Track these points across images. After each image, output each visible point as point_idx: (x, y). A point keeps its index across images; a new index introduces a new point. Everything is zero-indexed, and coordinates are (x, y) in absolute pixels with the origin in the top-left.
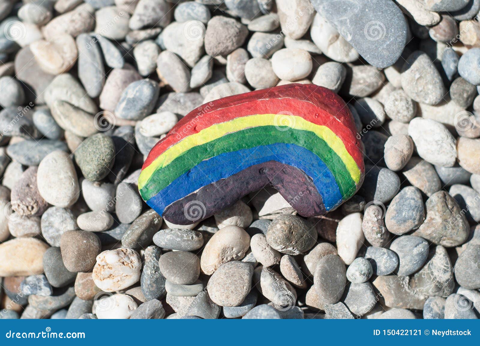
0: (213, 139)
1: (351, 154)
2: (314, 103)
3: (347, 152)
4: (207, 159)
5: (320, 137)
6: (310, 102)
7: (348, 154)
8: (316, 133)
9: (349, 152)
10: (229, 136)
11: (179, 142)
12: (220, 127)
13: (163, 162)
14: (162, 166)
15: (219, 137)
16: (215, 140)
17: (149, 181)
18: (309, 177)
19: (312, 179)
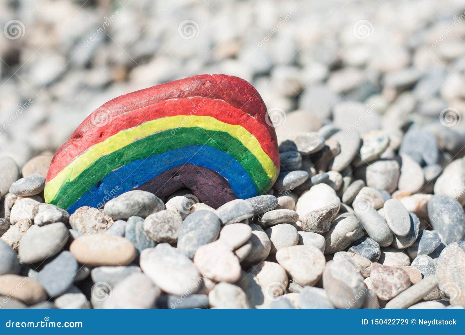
0: (121, 147)
1: (267, 153)
2: (226, 101)
3: (262, 150)
4: (117, 169)
5: (234, 137)
6: (222, 101)
7: (264, 153)
8: (229, 133)
9: (264, 151)
10: (138, 143)
11: (85, 152)
12: (128, 134)
13: (70, 176)
14: (70, 180)
15: (127, 145)
16: (123, 148)
17: (57, 196)
18: (224, 179)
19: (228, 181)
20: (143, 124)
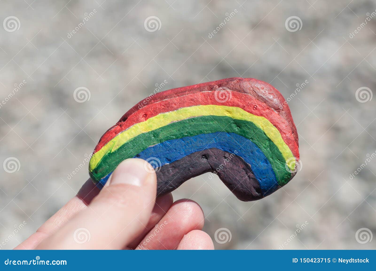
0: (158, 127)
1: (287, 144)
2: (253, 96)
4: (153, 146)
5: (258, 127)
6: (249, 95)
7: (284, 143)
8: (254, 123)
11: (127, 130)
12: (166, 116)
13: (112, 148)
14: (111, 151)
15: (164, 126)
16: (160, 128)
17: (98, 165)
18: (247, 164)
19: (251, 166)
20: (179, 110)
